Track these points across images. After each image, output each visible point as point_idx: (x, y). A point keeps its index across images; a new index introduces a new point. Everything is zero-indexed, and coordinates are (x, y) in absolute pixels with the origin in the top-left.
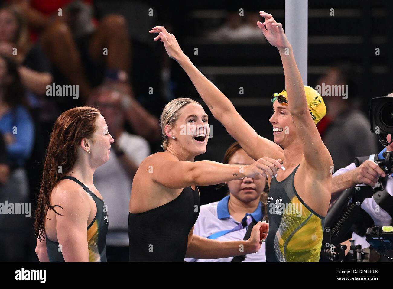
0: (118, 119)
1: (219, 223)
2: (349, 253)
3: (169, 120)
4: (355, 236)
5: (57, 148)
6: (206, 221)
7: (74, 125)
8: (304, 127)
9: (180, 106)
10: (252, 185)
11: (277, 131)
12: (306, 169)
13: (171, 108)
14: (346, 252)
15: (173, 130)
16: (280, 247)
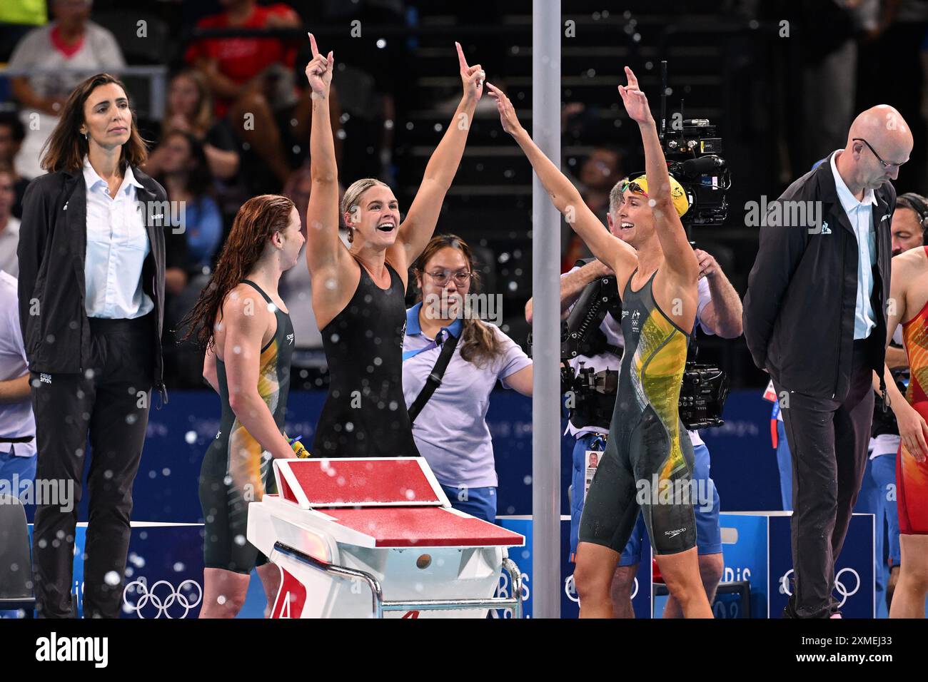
3: (349, 206)
11: (626, 227)
16: (637, 372)
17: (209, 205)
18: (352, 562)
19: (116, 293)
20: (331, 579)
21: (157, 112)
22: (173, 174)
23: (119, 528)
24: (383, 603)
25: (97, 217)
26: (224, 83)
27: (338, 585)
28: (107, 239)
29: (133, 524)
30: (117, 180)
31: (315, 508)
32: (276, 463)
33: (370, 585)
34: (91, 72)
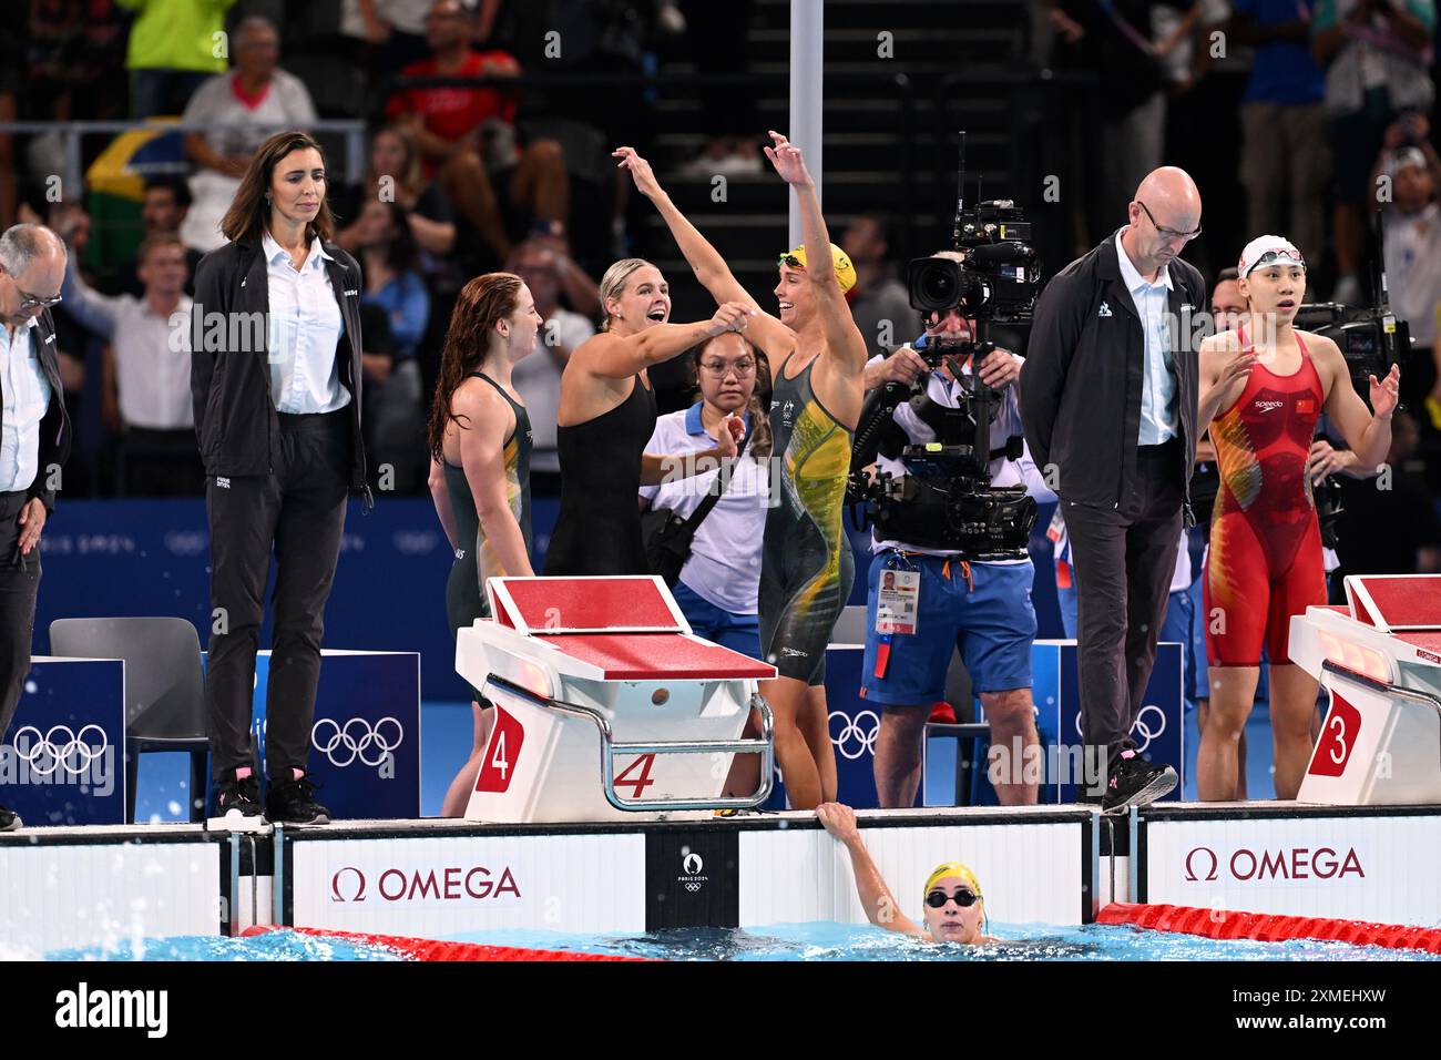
0: (549, 291)
1: (688, 439)
2: (874, 484)
3: (612, 291)
4: (881, 459)
5: (463, 331)
6: (670, 438)
7: (487, 299)
8: (829, 299)
9: (628, 270)
10: (737, 387)
11: (785, 308)
12: (828, 361)
13: (615, 273)
14: (870, 482)
15: (618, 305)
16: (791, 473)
17: (414, 282)
18: (577, 698)
19: (305, 379)
20: (553, 717)
21: (354, 173)
22: (372, 247)
23: (307, 657)
24: (613, 745)
25: (279, 292)
26: (432, 141)
27: (561, 724)
28: (295, 317)
29: (325, 652)
30: (302, 251)
31: (534, 635)
32: (489, 582)
33: (598, 725)
34: (277, 127)
